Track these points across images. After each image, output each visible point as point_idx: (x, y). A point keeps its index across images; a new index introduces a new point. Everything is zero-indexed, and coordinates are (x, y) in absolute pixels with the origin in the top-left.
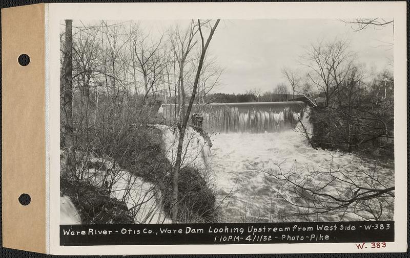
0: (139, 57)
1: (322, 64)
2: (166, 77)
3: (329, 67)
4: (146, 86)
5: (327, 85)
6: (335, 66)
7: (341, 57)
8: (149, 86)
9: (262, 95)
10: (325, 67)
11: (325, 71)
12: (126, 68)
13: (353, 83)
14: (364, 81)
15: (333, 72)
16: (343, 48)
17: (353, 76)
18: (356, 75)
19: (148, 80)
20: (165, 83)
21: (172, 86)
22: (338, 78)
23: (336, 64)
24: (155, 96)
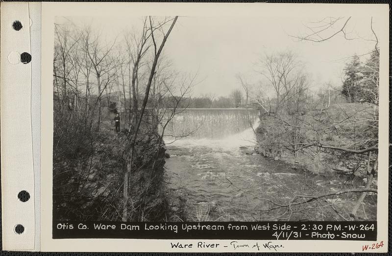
0: (92, 57)
1: (273, 72)
2: (120, 79)
3: (280, 75)
4: (99, 88)
5: (278, 92)
6: (285, 74)
7: (291, 66)
8: (102, 87)
9: (217, 99)
10: (277, 75)
11: (277, 79)
12: (78, 67)
13: (301, 92)
14: (311, 89)
15: (283, 80)
16: (293, 58)
17: (302, 84)
18: (304, 84)
19: (101, 81)
20: (120, 86)
21: (127, 88)
22: (288, 86)
23: (286, 72)
24: (108, 98)
